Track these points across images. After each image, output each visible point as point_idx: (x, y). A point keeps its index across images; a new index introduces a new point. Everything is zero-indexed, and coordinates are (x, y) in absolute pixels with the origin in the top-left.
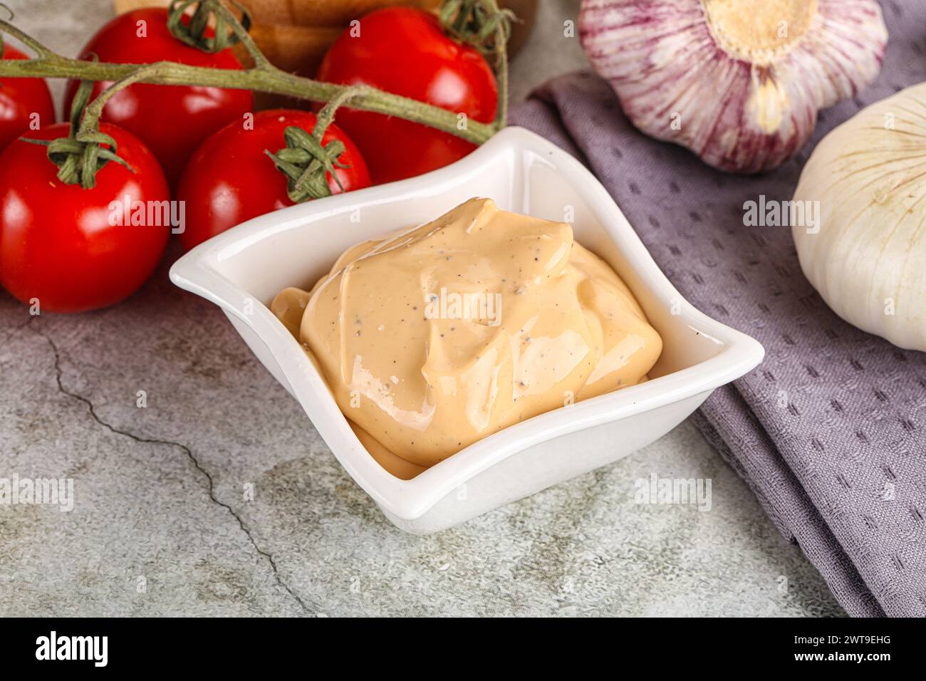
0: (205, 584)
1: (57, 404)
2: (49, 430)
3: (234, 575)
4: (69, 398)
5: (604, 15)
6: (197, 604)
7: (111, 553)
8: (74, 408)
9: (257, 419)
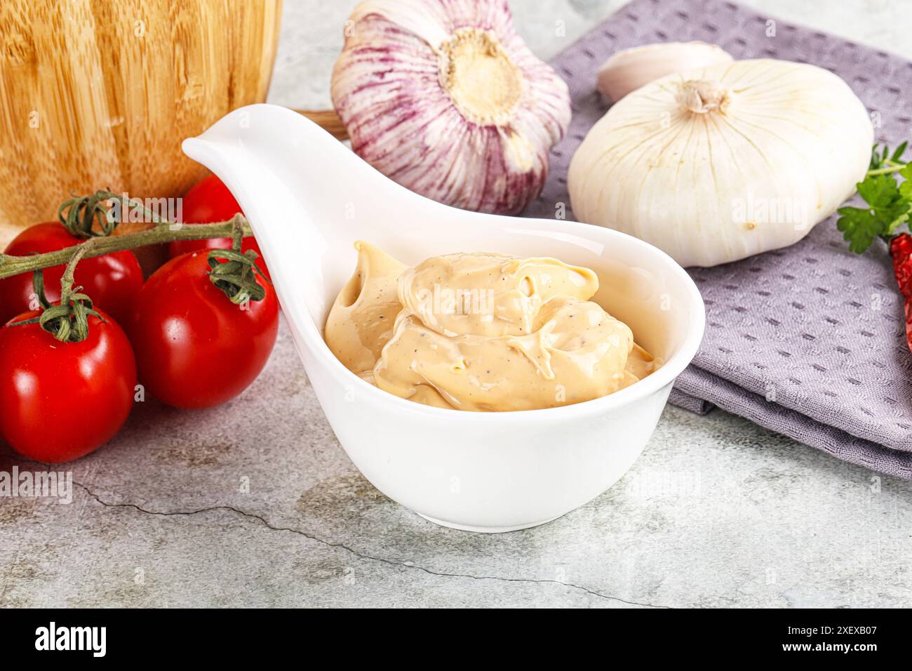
0: (309, 575)
1: (110, 514)
2: (118, 529)
3: (325, 563)
4: (117, 508)
5: (378, 123)
6: (313, 587)
7: (225, 582)
8: (126, 511)
9: (265, 475)
